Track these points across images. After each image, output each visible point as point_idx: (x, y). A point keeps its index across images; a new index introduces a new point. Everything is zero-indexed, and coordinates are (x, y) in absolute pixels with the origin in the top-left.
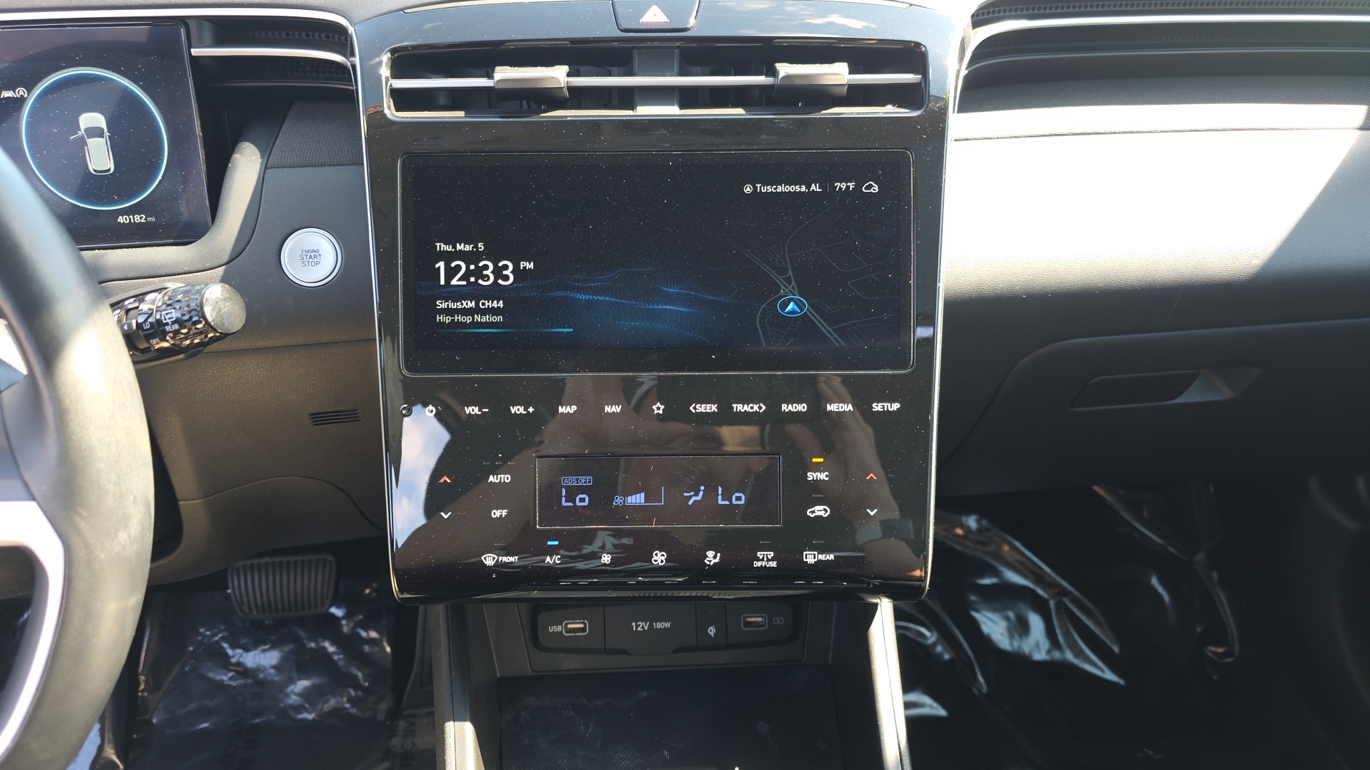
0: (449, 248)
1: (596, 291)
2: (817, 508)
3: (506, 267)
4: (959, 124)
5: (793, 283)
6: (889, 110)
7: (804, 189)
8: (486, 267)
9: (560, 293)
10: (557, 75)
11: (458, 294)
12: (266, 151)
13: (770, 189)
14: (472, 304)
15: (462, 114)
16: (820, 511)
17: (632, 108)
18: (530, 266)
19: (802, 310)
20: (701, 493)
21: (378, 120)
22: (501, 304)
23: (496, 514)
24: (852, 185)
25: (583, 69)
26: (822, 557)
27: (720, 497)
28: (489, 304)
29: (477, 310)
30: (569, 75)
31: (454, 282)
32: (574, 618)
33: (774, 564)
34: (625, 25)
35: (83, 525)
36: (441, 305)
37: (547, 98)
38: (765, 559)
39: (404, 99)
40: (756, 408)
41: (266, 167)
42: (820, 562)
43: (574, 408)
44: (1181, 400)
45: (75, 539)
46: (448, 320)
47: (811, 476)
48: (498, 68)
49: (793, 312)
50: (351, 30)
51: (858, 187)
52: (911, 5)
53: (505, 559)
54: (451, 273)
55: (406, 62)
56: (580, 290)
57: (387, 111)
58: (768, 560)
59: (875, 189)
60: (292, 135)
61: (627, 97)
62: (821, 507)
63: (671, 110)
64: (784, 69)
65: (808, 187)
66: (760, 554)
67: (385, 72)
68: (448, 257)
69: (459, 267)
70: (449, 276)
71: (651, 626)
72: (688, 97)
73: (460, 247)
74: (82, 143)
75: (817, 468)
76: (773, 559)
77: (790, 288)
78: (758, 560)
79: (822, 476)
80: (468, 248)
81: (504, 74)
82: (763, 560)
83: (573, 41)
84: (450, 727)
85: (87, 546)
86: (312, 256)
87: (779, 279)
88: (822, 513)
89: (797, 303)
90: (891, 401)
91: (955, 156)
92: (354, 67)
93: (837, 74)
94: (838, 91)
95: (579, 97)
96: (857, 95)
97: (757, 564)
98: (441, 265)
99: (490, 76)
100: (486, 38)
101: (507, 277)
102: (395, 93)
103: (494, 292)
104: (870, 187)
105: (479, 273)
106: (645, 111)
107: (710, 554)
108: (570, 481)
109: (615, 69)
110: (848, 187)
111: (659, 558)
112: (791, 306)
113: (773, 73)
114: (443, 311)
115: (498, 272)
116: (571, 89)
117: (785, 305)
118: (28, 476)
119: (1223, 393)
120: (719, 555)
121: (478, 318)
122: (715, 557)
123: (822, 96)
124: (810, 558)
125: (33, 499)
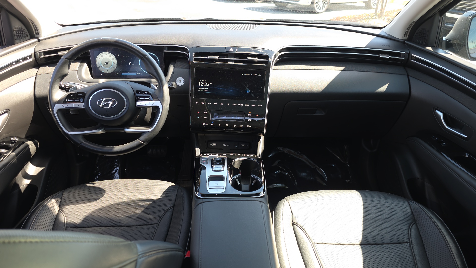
0: (200, 81)
1: (220, 88)
3: (208, 84)
4: (273, 67)
5: (248, 88)
6: (263, 64)
7: (250, 75)
8: (206, 83)
9: (216, 88)
10: (217, 57)
11: (201, 87)
12: (174, 66)
13: (246, 75)
14: (203, 88)
15: (204, 62)
17: (227, 62)
18: (212, 84)
20: (234, 117)
21: (192, 62)
22: (207, 89)
23: (205, 118)
25: (221, 56)
26: (250, 126)
27: (236, 117)
28: (206, 89)
29: (204, 89)
30: (219, 57)
31: (201, 85)
32: (214, 144)
33: (243, 127)
34: (227, 51)
35: (164, 104)
36: (199, 88)
37: (215, 60)
38: (242, 126)
39: (196, 60)
40: (242, 105)
41: (174, 68)
42: (249, 127)
43: (217, 104)
44: (315, 114)
45: (163, 106)
46: (200, 90)
48: (209, 56)
49: (248, 92)
50: (188, 49)
51: (258, 75)
52: (268, 50)
53: (206, 124)
54: (201, 84)
55: (196, 54)
56: (218, 87)
57: (193, 61)
59: (260, 75)
60: (177, 64)
61: (227, 61)
63: (233, 63)
64: (249, 58)
65: (251, 75)
66: (241, 125)
67: (193, 55)
68: (201, 82)
69: (202, 83)
70: (200, 85)
71: (226, 145)
72: (235, 61)
73: (202, 81)
75: (250, 114)
80: (203, 81)
81: (210, 57)
83: (219, 53)
84: (196, 149)
85: (164, 107)
86: (180, 81)
87: (246, 87)
88: (250, 120)
90: (261, 105)
91: (271, 71)
92: (188, 54)
93: (256, 59)
94: (256, 61)
95: (220, 60)
96: (259, 62)
97: (241, 127)
98: (199, 83)
99: (208, 57)
100: (207, 52)
101: (208, 85)
102: (194, 58)
103: (206, 87)
104: (259, 75)
105: (205, 84)
106: (229, 63)
107: (234, 125)
108: (215, 114)
109: (225, 57)
110: (256, 75)
111: (227, 125)
112: (248, 91)
113: (247, 59)
114: (199, 89)
115: (207, 84)
116: (219, 59)
118: (159, 99)
119: (324, 114)
121: (204, 90)
123: (254, 62)
124: (248, 126)
125: (159, 101)
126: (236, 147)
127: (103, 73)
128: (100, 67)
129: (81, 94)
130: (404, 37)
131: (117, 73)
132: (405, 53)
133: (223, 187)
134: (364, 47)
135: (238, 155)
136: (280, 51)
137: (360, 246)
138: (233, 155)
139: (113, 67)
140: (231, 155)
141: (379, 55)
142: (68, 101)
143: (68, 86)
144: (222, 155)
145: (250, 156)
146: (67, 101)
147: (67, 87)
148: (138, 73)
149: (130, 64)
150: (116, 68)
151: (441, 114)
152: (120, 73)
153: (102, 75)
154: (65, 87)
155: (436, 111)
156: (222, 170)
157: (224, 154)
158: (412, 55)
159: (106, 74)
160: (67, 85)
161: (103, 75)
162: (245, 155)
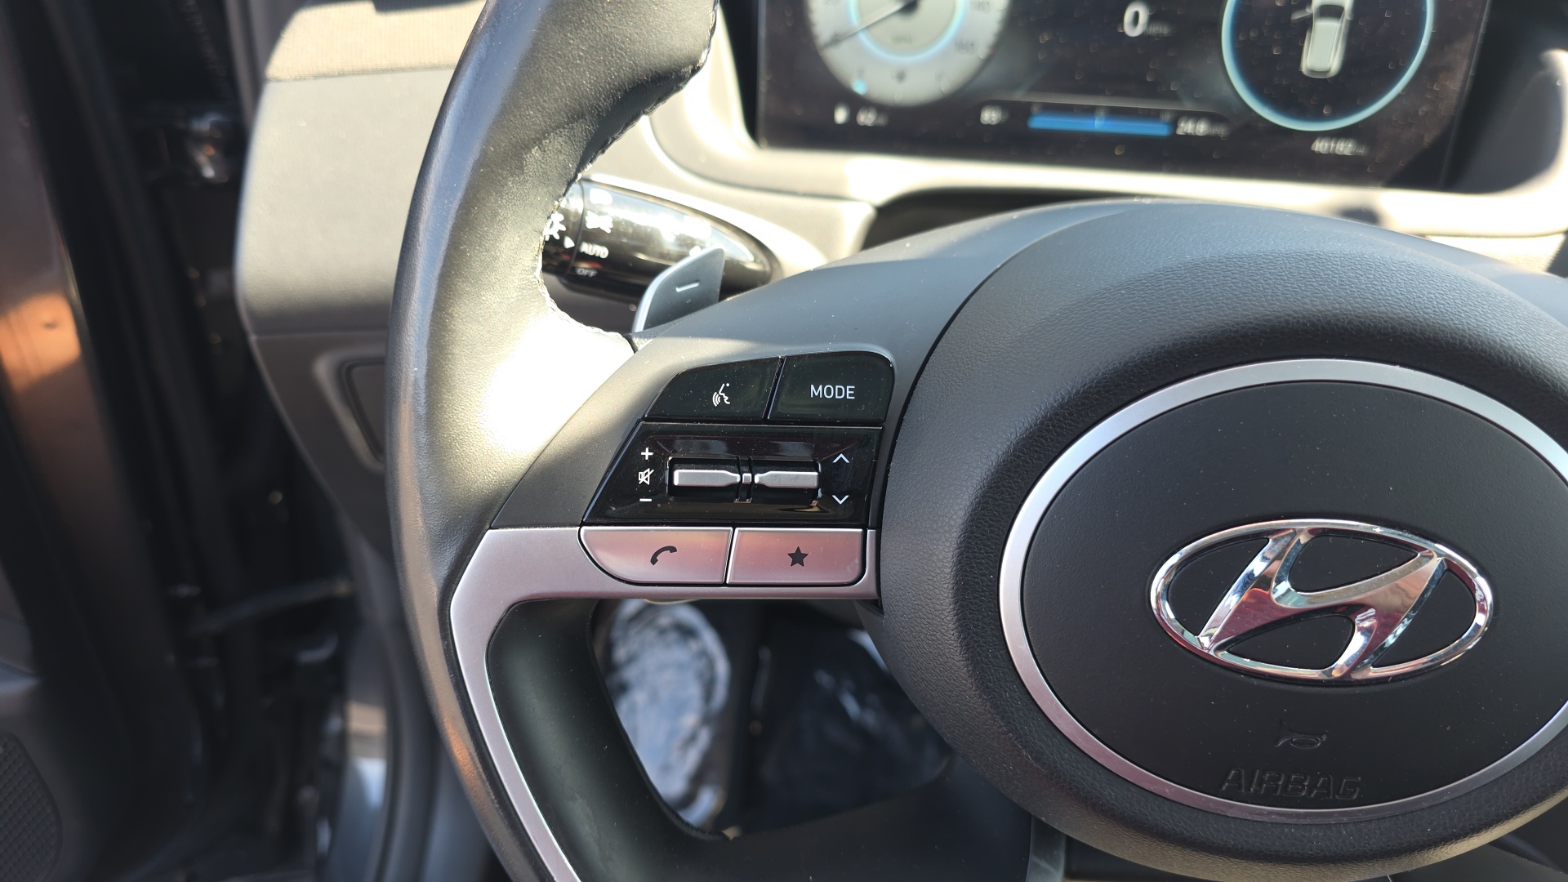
74: (1307, 25)
127: (857, 103)
128: (836, 40)
129: (848, 392)
131: (993, 103)
139: (962, 45)
142: (660, 486)
143: (607, 227)
146: (644, 477)
147: (594, 236)
148: (1196, 116)
149: (1136, 15)
150: (987, 62)
152: (1018, 113)
153: (841, 116)
154: (569, 243)
159: (880, 108)
160: (592, 223)
161: (853, 116)
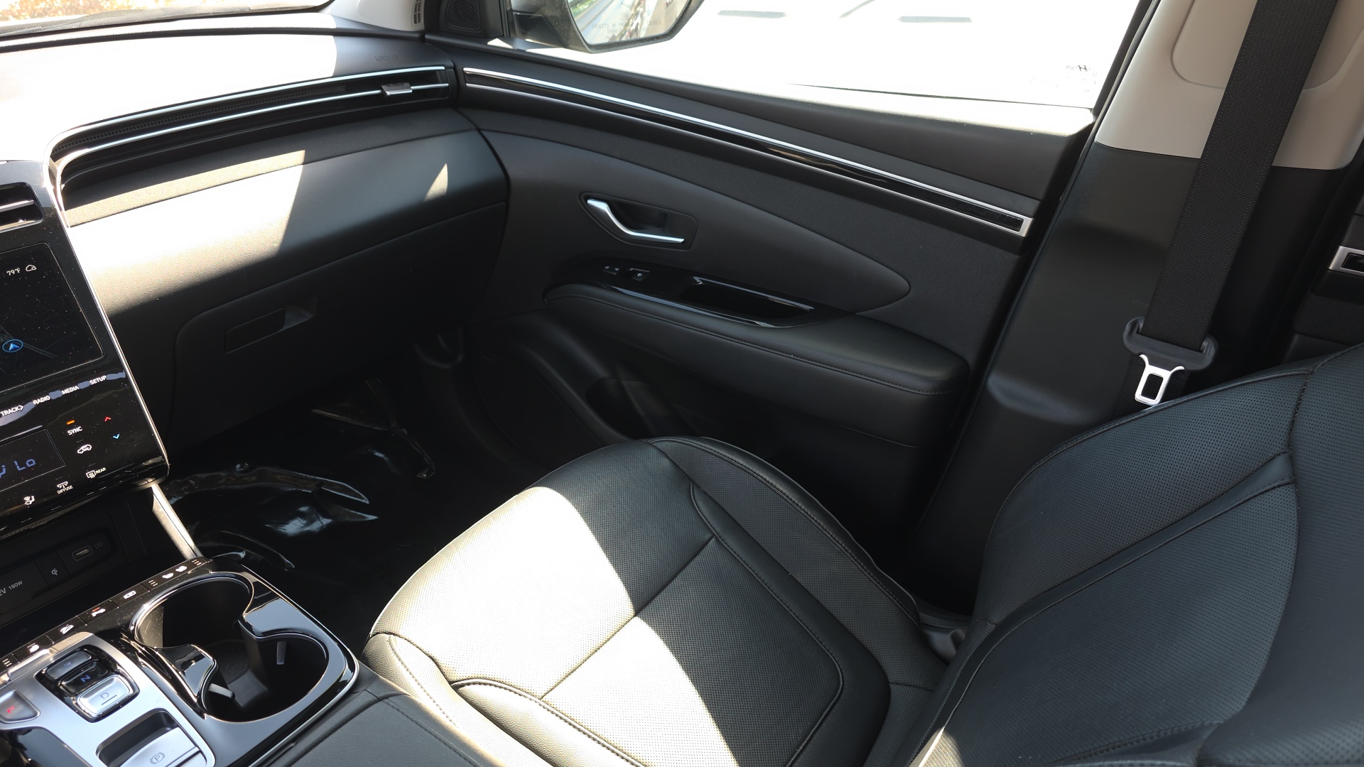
2: (82, 448)
4: (68, 217)
5: (7, 333)
6: (21, 223)
16: (85, 448)
19: (20, 346)
20: (4, 470)
24: (18, 270)
26: (98, 472)
27: (18, 467)
33: (71, 487)
38: (64, 487)
40: (17, 409)
42: (98, 475)
44: (285, 328)
47: (70, 432)
49: (14, 349)
51: (22, 270)
52: (8, 161)
58: (66, 487)
59: (34, 268)
62: (86, 446)
66: (59, 486)
75: (72, 427)
76: (68, 485)
77: (6, 336)
78: (59, 489)
79: (78, 429)
82: (62, 488)
88: (87, 449)
89: (14, 343)
90: (100, 376)
97: (60, 492)
104: (30, 268)
107: (27, 499)
110: (16, 272)
112: (12, 346)
117: (7, 347)
119: (308, 316)
120: (33, 497)
122: (31, 499)
124: (91, 475)
126: (55, 572)
130: (415, 22)
132: (443, 68)
133: (197, 749)
134: (331, 75)
135: (126, 597)
136: (57, 153)
137: (637, 617)
138: (102, 611)
140: (94, 614)
141: (381, 89)
144: (61, 637)
145: (177, 574)
151: (603, 206)
155: (590, 202)
156: (132, 692)
157: (64, 630)
158: (465, 69)
162: (153, 583)
